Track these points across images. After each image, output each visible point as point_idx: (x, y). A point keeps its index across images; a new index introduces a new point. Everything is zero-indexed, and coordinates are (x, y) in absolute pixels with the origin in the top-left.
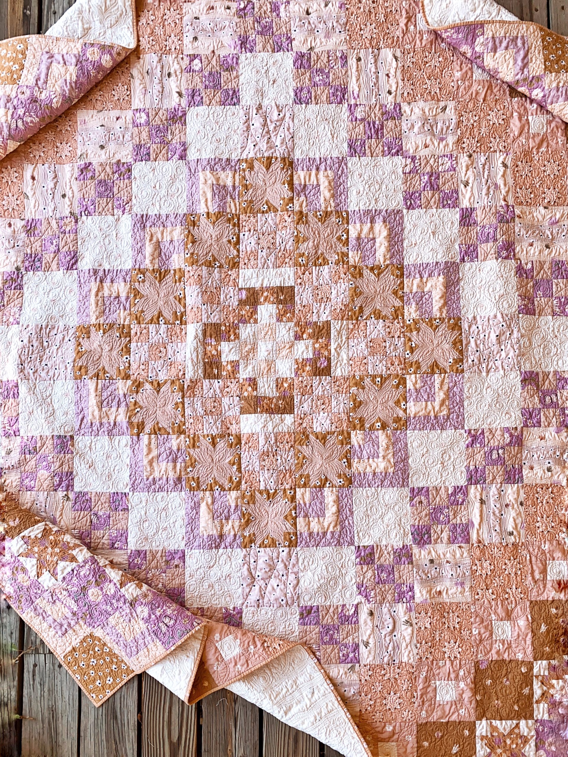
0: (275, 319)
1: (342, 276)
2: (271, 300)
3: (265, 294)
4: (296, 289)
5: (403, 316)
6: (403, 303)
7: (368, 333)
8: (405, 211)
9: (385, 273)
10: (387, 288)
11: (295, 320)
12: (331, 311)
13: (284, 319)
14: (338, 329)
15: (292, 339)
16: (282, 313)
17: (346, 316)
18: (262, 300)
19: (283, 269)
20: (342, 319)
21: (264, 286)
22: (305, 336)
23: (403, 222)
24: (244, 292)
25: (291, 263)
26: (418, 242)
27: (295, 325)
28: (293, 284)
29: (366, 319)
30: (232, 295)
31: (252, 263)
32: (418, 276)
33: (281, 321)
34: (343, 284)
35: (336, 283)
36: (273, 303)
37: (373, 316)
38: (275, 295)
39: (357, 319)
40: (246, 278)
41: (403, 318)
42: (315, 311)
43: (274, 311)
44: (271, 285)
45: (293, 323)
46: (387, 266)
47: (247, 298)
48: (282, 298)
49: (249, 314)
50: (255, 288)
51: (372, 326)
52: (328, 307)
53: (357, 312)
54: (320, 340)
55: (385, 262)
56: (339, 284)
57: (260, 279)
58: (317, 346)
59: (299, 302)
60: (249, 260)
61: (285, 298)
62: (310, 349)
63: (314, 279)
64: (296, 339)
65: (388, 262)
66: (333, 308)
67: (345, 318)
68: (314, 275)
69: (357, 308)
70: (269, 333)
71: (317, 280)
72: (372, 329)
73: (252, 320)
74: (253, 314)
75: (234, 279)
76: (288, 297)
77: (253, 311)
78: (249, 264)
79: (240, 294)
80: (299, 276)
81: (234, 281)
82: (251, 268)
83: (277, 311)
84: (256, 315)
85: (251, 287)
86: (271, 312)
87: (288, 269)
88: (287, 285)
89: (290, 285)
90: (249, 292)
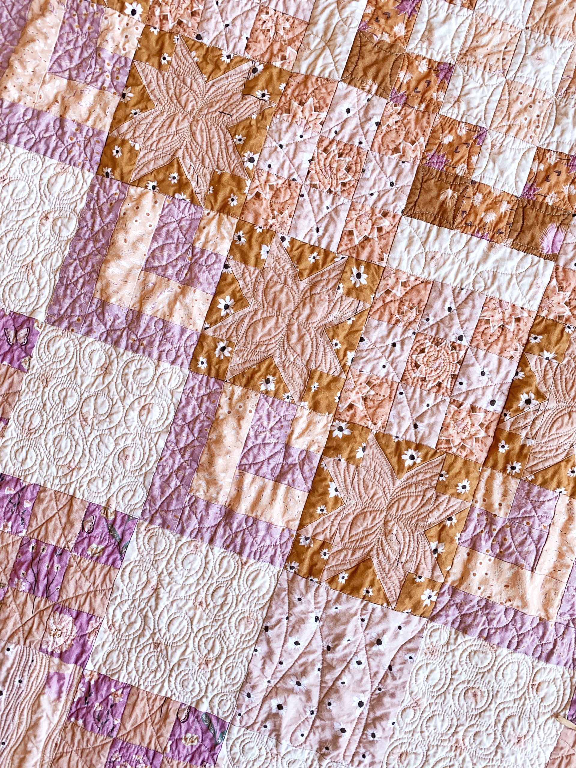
0: (488, 141)
1: (267, 195)
2: (480, 196)
3: (491, 218)
4: (402, 204)
5: (145, 33)
6: (133, 67)
7: (253, 15)
8: (41, 316)
9: (151, 166)
10: (160, 120)
11: (434, 119)
12: (331, 108)
13: (463, 132)
14: (327, 52)
15: (459, 70)
16: (464, 149)
17: (294, 83)
18: (504, 207)
19: (418, 271)
20: (307, 78)
21: (485, 243)
22: (423, 68)
23: (56, 290)
24: (546, 244)
25: (391, 281)
26: (37, 220)
27: (438, 106)
28: (405, 220)
29: (243, 60)
31: (498, 316)
32: (70, 127)
33: (472, 129)
34: (274, 170)
35: (289, 183)
36: (478, 186)
37: (224, 59)
38: (466, 205)
39: (268, 66)
40: (527, 281)
41: (147, 27)
42: (371, 126)
43: (484, 162)
44: (465, 237)
45: (443, 111)
46: (138, 183)
47: (543, 224)
48: (450, 192)
49: (554, 178)
50: (514, 246)
51: (237, 32)
52: (333, 125)
53: (261, 83)
54: (387, 39)
55: (142, 195)
56: (285, 175)
57: (489, 265)
58: (400, 30)
59: (407, 166)
60: (502, 328)
61: (441, 189)
62: (421, 27)
63: (343, 215)
64: (450, 68)
65: (133, 191)
66: (323, 115)
67: (300, 79)
68: (340, 226)
69: (259, 93)
70: (517, 107)
71: (336, 210)
72: (238, 22)
73: (553, 160)
74: (542, 175)
75: (561, 288)
76: (430, 190)
77: (541, 184)
78: (507, 316)
79: (558, 245)
80: (380, 237)
81: (564, 284)
82: (503, 303)
83: (474, 159)
84: (535, 170)
85: (522, 254)
86: (491, 165)
87: (405, 267)
88: (423, 223)
89: (415, 221)
90: (533, 238)
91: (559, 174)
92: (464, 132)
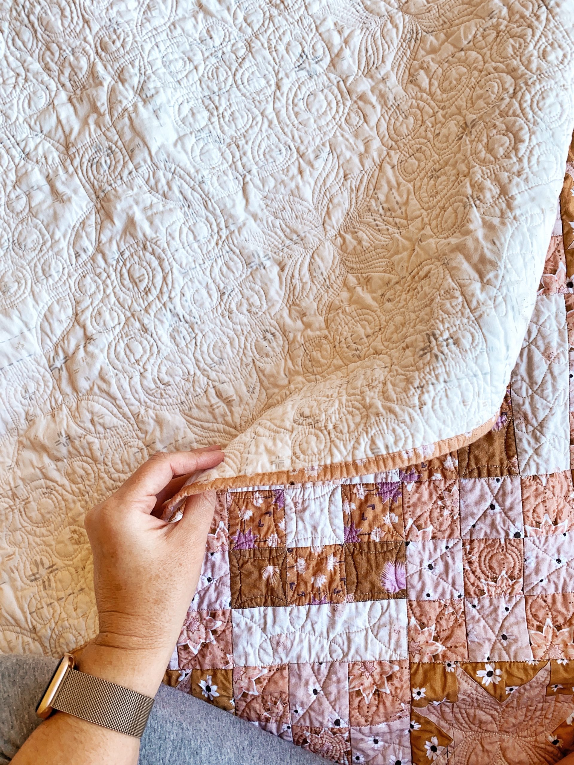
0: (289, 500)
2: (302, 562)
3: (322, 581)
4: (227, 597)
16: (268, 520)
18: (331, 563)
19: (268, 660)
21: (326, 608)
24: (390, 585)
25: (244, 683)
28: (236, 614)
30: (427, 573)
31: (368, 681)
33: (268, 495)
36: (296, 552)
38: (291, 576)
40: (385, 631)
43: (292, 525)
44: (303, 609)
47: (378, 566)
48: (270, 569)
49: (369, 514)
50: (357, 600)
57: (339, 628)
59: (218, 556)
60: (378, 692)
61: (260, 569)
73: (361, 493)
74: (357, 514)
75: (423, 625)
76: (250, 573)
77: (359, 524)
78: (377, 677)
79: (403, 580)
80: (218, 639)
81: (424, 620)
82: (369, 665)
83: (282, 525)
84: (348, 511)
85: (369, 603)
86: (300, 524)
87: (253, 661)
88: (256, 610)
89: (246, 611)
90: (373, 585)
91: (373, 507)
92: (261, 501)
